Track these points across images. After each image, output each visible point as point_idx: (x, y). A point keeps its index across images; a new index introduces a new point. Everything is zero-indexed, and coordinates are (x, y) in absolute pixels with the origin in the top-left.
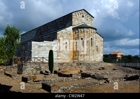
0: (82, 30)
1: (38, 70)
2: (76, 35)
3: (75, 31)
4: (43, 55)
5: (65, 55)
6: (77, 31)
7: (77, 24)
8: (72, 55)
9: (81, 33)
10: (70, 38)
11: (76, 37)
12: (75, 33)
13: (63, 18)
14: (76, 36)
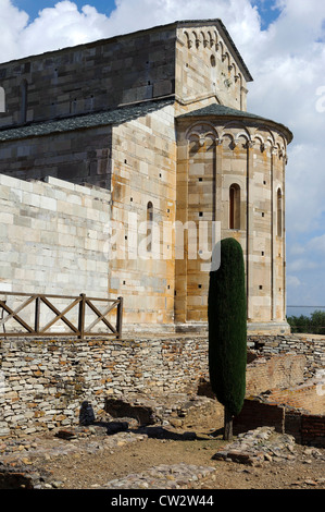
0: (238, 133)
1: (68, 397)
2: (200, 161)
3: (194, 138)
4: (40, 277)
5: (143, 281)
6: (204, 140)
7: (193, 97)
8: (172, 283)
9: (231, 153)
10: (163, 179)
11: (202, 174)
12: (194, 151)
13: (93, 52)
14: (200, 170)
